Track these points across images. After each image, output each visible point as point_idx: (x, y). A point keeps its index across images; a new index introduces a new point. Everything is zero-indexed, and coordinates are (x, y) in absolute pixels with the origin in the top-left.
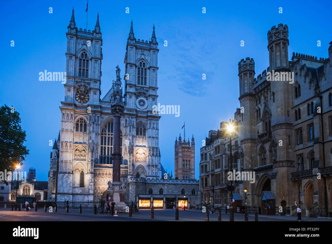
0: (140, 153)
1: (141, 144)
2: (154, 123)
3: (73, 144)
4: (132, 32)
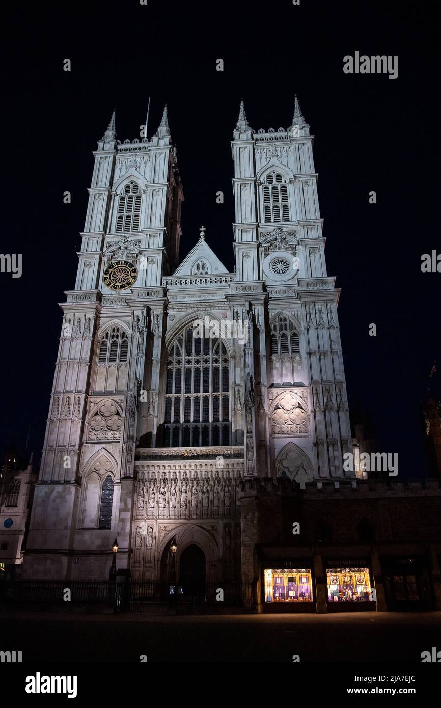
0: (287, 407)
1: (288, 379)
2: (320, 312)
3: (86, 398)
4: (243, 119)
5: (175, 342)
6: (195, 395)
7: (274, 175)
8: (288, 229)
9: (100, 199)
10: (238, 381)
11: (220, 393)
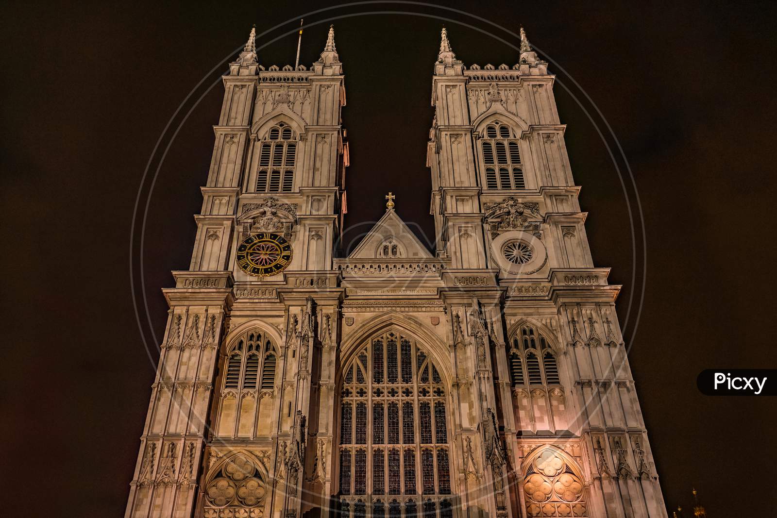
0: (547, 472)
1: (544, 426)
2: (590, 319)
3: (204, 446)
4: (448, 50)
5: (356, 361)
6: (391, 446)
7: (497, 128)
8: (525, 200)
9: (234, 142)
10: (466, 424)
11: (433, 445)
